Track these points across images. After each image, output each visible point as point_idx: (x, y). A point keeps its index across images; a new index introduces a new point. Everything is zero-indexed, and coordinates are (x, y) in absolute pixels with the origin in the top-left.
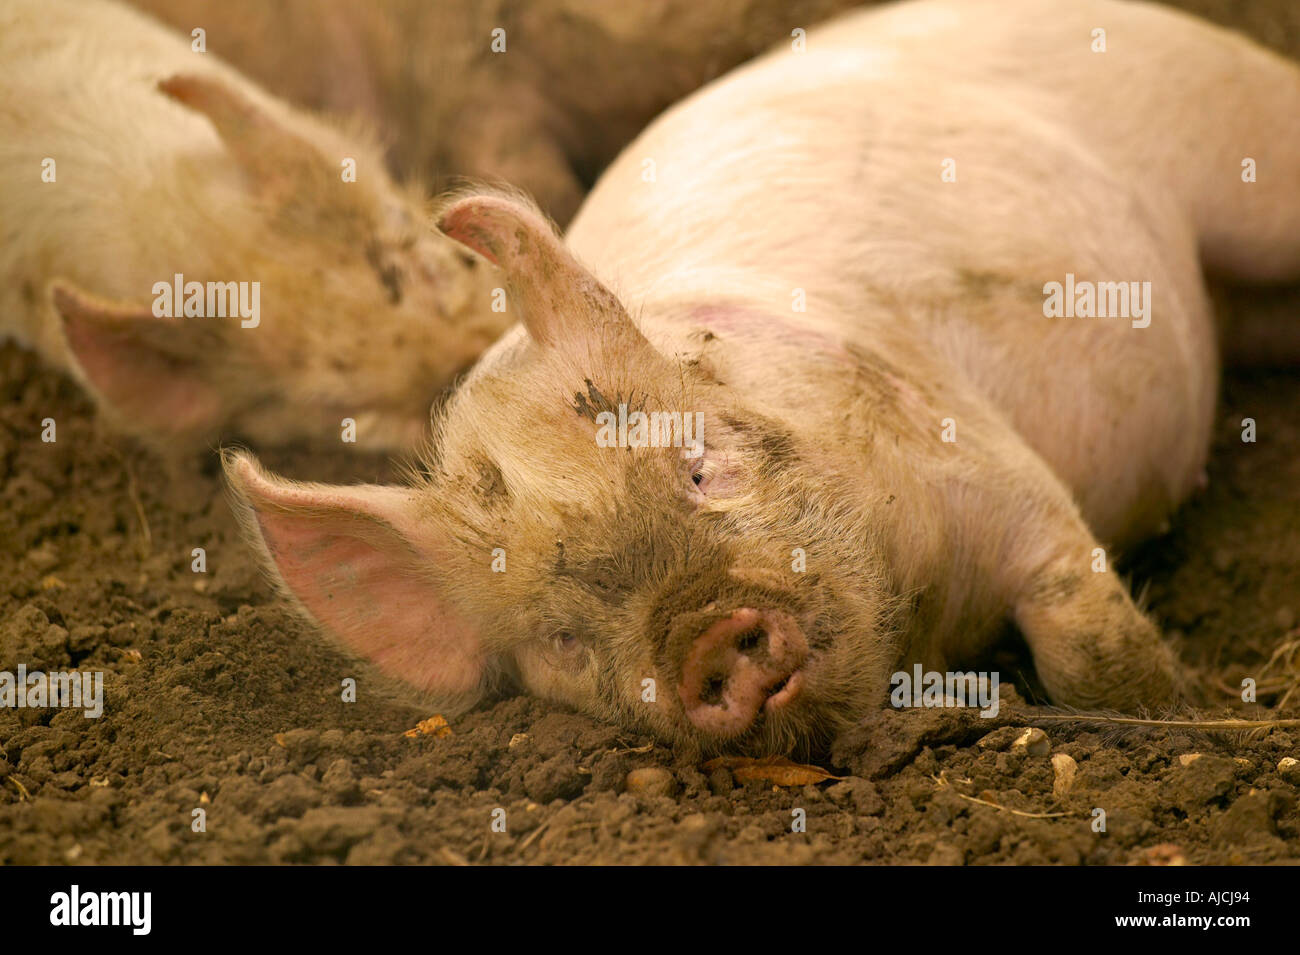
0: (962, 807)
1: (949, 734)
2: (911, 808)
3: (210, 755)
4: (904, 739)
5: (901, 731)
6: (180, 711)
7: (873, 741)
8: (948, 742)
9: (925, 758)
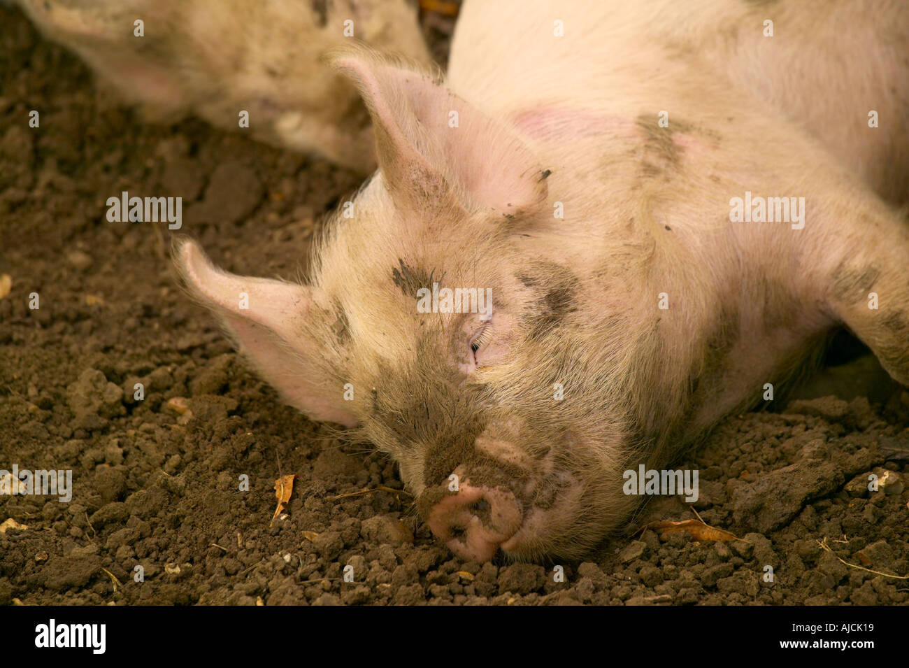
0: (844, 574)
1: (825, 492)
2: (801, 565)
3: (256, 553)
4: (790, 500)
5: (787, 494)
6: (228, 504)
7: (766, 504)
8: (824, 498)
9: (807, 516)
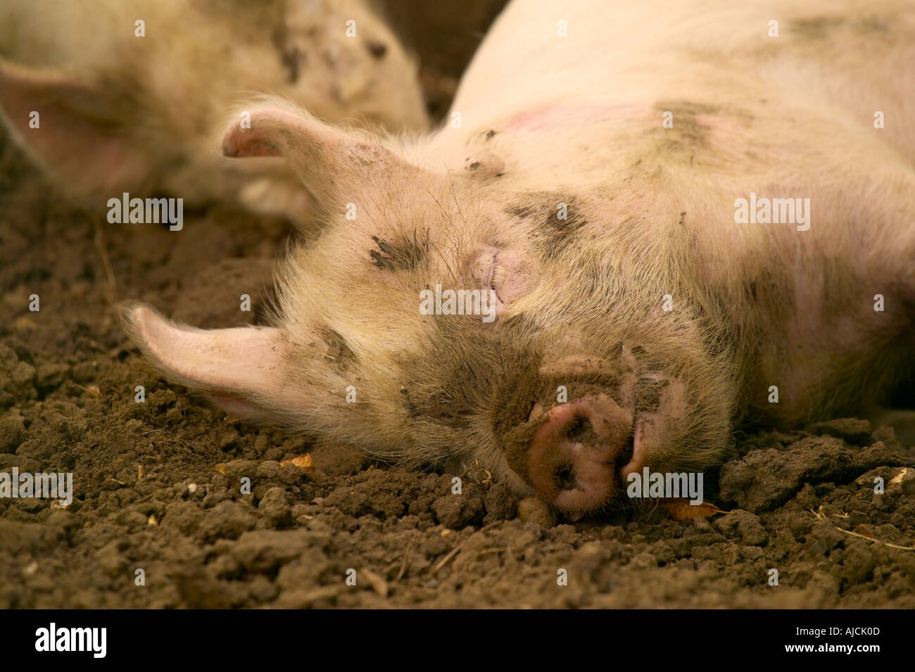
0: (839, 540)
1: (828, 472)
2: (792, 539)
3: (157, 482)
4: (786, 476)
5: (783, 469)
6: (133, 441)
7: (758, 478)
8: (827, 480)
9: (805, 494)
